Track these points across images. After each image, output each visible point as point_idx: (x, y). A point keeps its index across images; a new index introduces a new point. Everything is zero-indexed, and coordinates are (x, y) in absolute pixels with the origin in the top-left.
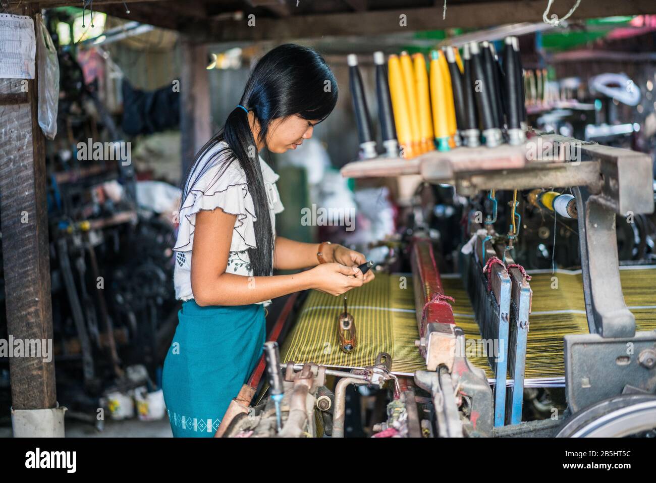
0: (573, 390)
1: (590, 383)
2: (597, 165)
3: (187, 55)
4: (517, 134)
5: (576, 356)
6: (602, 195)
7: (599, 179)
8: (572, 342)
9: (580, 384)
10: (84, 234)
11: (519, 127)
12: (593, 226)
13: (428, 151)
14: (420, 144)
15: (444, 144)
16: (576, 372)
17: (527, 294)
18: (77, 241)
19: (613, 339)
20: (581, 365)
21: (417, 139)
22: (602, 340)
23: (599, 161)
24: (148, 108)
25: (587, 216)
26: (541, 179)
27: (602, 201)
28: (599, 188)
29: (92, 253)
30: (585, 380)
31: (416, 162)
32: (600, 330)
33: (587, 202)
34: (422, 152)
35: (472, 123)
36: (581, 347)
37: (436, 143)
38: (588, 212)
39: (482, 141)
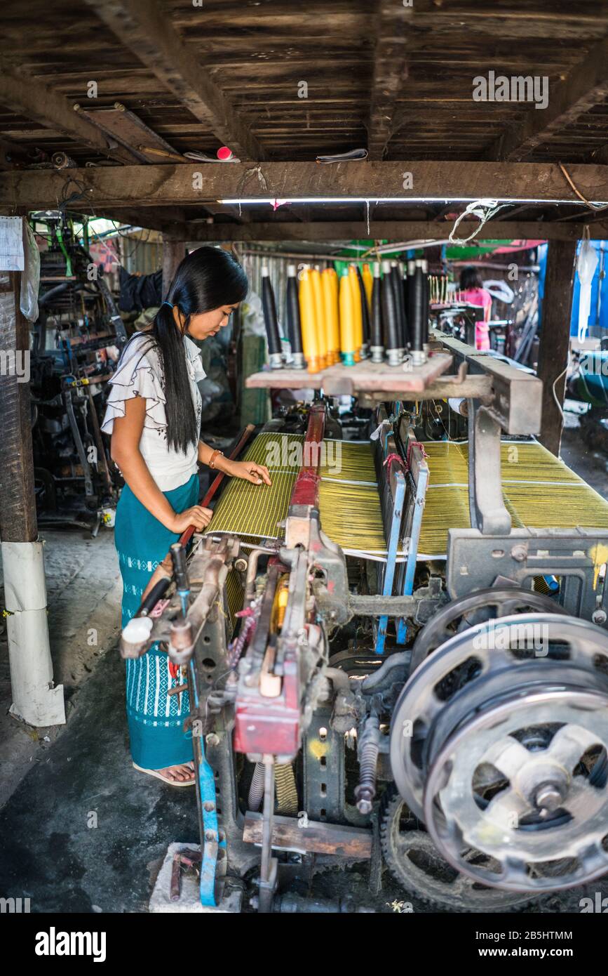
0: (452, 577)
1: (468, 570)
2: (490, 380)
3: (168, 250)
4: (418, 356)
5: (457, 548)
6: (493, 408)
7: (491, 393)
8: (456, 537)
9: (459, 572)
10: (86, 388)
11: (421, 349)
12: (481, 432)
13: (334, 363)
14: (325, 359)
15: (349, 359)
16: (456, 562)
17: (425, 474)
18: (80, 393)
19: (491, 536)
20: (462, 555)
21: (322, 353)
22: (481, 536)
23: (492, 376)
24: (138, 291)
25: (477, 423)
26: (439, 391)
27: (491, 414)
28: (490, 401)
29: (92, 401)
30: (464, 568)
31: (318, 378)
32: (480, 525)
33: (478, 411)
34: (327, 367)
35: (377, 340)
36: (463, 540)
37: (341, 356)
38: (478, 419)
39: (385, 357)
